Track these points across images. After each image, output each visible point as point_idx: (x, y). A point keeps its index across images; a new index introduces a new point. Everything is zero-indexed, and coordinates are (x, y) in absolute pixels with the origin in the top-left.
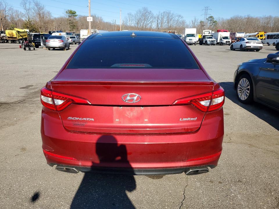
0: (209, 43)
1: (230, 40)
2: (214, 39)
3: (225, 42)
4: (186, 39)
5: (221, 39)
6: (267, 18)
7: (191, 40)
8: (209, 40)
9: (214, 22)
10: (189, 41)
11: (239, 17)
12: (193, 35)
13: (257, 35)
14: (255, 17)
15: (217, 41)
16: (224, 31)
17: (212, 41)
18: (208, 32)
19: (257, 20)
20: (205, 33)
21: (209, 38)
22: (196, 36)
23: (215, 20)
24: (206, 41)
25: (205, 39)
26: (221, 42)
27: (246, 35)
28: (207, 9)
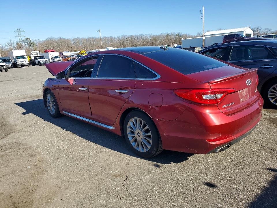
0: (42, 63)
1: (61, 59)
2: (47, 59)
3: (57, 61)
4: (17, 61)
5: (52, 59)
6: (76, 39)
7: (23, 61)
8: (42, 61)
9: (32, 44)
10: (21, 63)
11: (53, 38)
12: (23, 57)
13: (80, 53)
14: (67, 38)
15: (49, 60)
16: (52, 52)
17: (45, 61)
18: (36, 54)
19: (68, 41)
20: (33, 54)
21: (40, 58)
22: (27, 58)
23: (32, 41)
24: (39, 62)
25: (37, 60)
26: (54, 61)
27: (71, 53)
28: (19, 31)
